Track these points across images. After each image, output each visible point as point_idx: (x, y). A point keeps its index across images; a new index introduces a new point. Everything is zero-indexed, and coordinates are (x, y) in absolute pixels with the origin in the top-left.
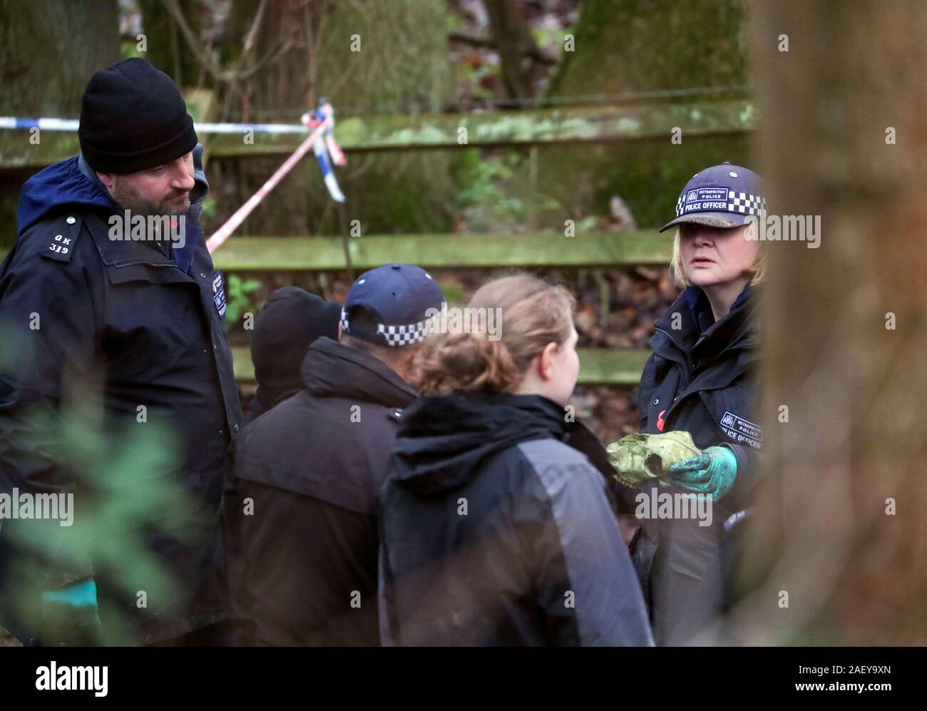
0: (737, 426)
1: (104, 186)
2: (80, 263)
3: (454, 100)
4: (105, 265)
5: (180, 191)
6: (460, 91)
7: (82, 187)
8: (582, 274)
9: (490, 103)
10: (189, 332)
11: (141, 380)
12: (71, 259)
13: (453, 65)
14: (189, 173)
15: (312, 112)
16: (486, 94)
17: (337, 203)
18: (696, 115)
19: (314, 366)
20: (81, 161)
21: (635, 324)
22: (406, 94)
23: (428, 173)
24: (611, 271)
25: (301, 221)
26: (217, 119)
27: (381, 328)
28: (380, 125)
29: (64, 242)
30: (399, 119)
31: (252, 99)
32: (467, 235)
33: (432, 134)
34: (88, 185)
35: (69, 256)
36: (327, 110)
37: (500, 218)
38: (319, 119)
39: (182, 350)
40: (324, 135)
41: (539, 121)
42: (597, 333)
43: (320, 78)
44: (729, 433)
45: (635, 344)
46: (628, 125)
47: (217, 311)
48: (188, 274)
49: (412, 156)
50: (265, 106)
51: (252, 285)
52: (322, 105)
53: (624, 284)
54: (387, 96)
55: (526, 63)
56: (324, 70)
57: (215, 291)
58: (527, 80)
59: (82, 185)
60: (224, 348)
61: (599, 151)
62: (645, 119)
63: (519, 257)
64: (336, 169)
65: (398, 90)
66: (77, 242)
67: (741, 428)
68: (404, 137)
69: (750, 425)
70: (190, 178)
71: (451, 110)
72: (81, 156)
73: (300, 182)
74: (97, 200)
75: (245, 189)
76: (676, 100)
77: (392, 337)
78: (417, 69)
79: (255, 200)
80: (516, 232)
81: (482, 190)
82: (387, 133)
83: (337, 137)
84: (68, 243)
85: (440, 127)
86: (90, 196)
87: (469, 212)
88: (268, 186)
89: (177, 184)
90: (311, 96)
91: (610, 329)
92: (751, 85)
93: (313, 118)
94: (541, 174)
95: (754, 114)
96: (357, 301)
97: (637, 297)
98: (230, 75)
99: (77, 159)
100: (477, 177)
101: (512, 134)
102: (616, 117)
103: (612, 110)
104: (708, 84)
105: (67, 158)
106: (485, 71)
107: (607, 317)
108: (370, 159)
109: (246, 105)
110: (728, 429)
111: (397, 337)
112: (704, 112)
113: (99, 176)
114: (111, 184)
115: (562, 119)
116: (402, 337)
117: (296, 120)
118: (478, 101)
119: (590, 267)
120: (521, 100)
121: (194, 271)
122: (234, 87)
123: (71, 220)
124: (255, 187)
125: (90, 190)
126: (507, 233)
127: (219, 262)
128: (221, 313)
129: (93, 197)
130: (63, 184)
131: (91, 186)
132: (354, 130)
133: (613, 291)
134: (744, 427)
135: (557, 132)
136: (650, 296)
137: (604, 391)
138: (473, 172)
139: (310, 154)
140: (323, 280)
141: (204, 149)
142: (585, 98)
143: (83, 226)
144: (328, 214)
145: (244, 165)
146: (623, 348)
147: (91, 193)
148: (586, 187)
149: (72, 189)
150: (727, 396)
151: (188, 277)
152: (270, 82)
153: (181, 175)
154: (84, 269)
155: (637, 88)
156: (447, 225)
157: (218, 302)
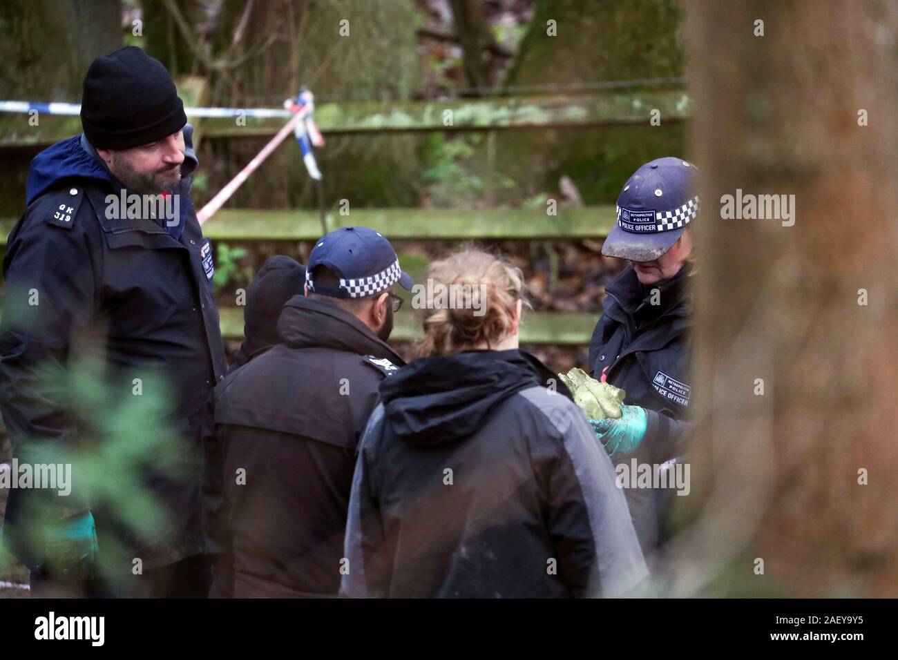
0: (667, 385)
1: (104, 162)
2: (81, 230)
3: (422, 87)
4: (104, 232)
5: (171, 165)
6: (426, 80)
7: (84, 162)
8: (534, 246)
9: (453, 91)
10: (179, 292)
11: (136, 335)
12: (73, 226)
13: (420, 58)
14: (179, 148)
15: (294, 98)
16: (449, 84)
17: (315, 181)
18: (637, 104)
19: (290, 322)
20: (83, 139)
21: (580, 290)
22: (378, 84)
23: (397, 154)
24: (560, 243)
25: (283, 196)
26: (209, 104)
27: (343, 282)
28: (355, 110)
29: (67, 211)
30: (371, 105)
31: (241, 86)
32: (431, 210)
33: (401, 119)
34: (89, 161)
35: (71, 223)
36: (307, 96)
37: (461, 194)
38: (300, 104)
39: (173, 308)
40: (305, 119)
41: (497, 108)
42: (546, 299)
43: (301, 68)
44: (660, 391)
45: (581, 309)
46: (576, 112)
47: (205, 274)
48: (179, 241)
49: (382, 139)
50: (252, 92)
51: (239, 253)
52: (302, 92)
53: (572, 255)
54: (362, 84)
55: (486, 56)
56: (305, 59)
57: (204, 256)
58: (487, 72)
59: (84, 160)
60: (211, 307)
61: (551, 136)
62: (591, 107)
63: (479, 229)
64: (315, 150)
65: (371, 79)
66: (79, 211)
67: (671, 387)
68: (376, 121)
69: (679, 384)
70: (180, 153)
71: (418, 98)
72: (83, 135)
73: (283, 160)
74: (98, 174)
75: (233, 167)
76: (620, 91)
77: (353, 290)
78: (388, 61)
79: (242, 177)
80: (476, 208)
81: (445, 170)
82: (361, 118)
83: (316, 121)
84: (70, 213)
85: (409, 112)
86: (90, 170)
87: (434, 189)
88: (254, 164)
89: (169, 159)
90: (293, 84)
91: (558, 295)
92: (686, 78)
93: (295, 103)
94: (499, 155)
95: (689, 104)
96: (319, 261)
97: (583, 266)
98: (221, 64)
99: (80, 138)
100: (442, 156)
101: (473, 120)
102: (565, 105)
103: (562, 99)
104: (648, 76)
105: (71, 137)
106: (448, 64)
107: (556, 284)
108: (346, 141)
109: (235, 90)
110: (660, 387)
111: (358, 289)
112: (645, 102)
113: (99, 152)
114: (109, 158)
115: (517, 106)
116: (362, 289)
117: (279, 105)
118: (442, 90)
119: (541, 239)
120: (482, 90)
121: (185, 238)
122: (225, 76)
123: (74, 192)
124: (242, 164)
125: (91, 166)
126: (467, 207)
127: (208, 231)
128: (209, 276)
129: (93, 171)
130: (66, 160)
131: (92, 161)
132: (332, 115)
133: (562, 262)
134: (673, 386)
135: (513, 118)
136: (595, 265)
137: (553, 350)
138: (438, 152)
139: (292, 136)
140: (302, 249)
141: (194, 129)
142: (539, 88)
143: (84, 196)
144: (307, 190)
145: (233, 145)
146: (569, 312)
147: (92, 167)
148: (538, 167)
149: (74, 164)
150: (660, 358)
151: (180, 244)
152: (256, 71)
153: (172, 151)
154: (85, 235)
155: (585, 79)
156: (413, 200)
157: (206, 266)
